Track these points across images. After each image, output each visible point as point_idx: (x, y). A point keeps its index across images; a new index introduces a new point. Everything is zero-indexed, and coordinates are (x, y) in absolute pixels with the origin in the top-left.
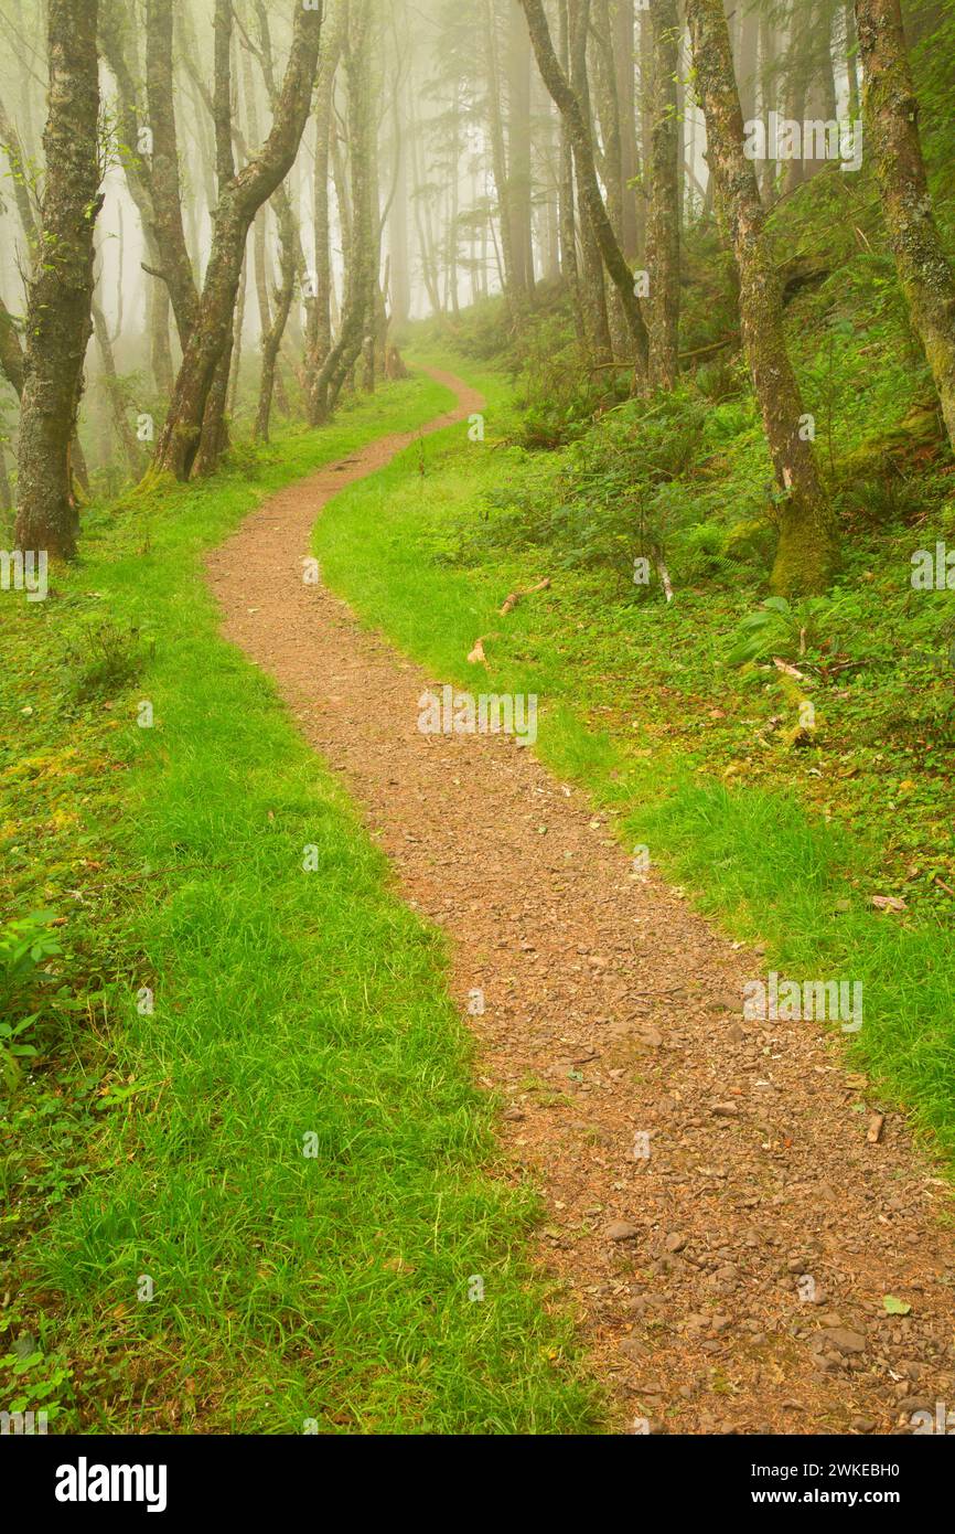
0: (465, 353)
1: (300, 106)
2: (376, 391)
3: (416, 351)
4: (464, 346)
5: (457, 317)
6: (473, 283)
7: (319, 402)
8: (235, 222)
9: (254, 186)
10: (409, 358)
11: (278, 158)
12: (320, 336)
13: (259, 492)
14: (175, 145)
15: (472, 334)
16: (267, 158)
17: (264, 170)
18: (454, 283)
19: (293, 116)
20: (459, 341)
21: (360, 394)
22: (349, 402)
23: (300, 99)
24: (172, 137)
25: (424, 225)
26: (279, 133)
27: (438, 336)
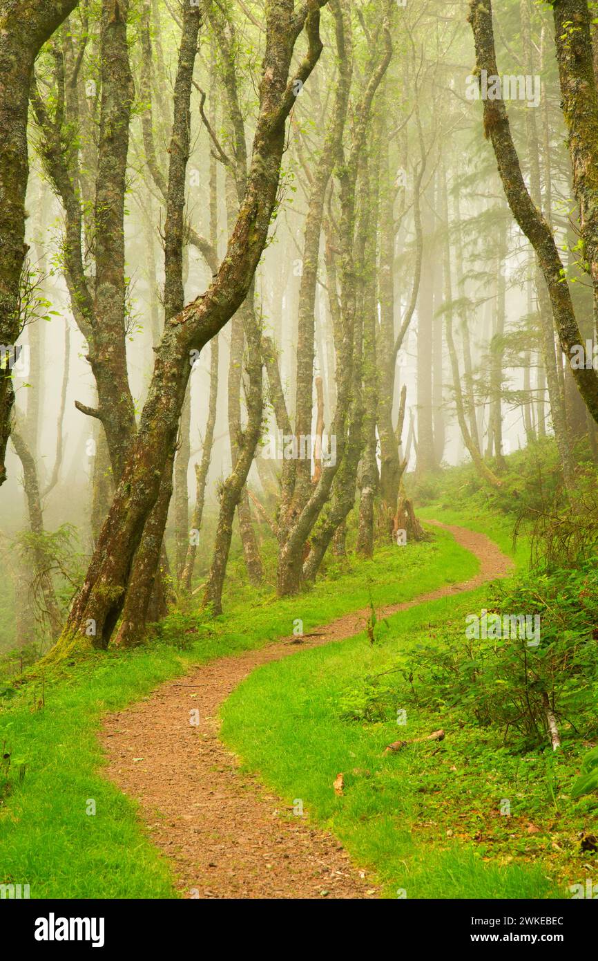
0: (506, 510)
1: (255, 238)
2: (375, 557)
3: (445, 507)
4: (504, 501)
5: (502, 464)
6: (528, 420)
7: (291, 565)
8: (177, 360)
9: (200, 322)
10: (426, 516)
11: (228, 293)
12: (298, 486)
13: (185, 661)
14: (123, 272)
15: (519, 486)
16: (216, 293)
17: (212, 305)
18: (497, 421)
19: (247, 250)
20: (503, 495)
21: (354, 560)
22: (333, 568)
23: (256, 230)
24: (121, 262)
25: (459, 347)
26: (230, 267)
27: (475, 488)
